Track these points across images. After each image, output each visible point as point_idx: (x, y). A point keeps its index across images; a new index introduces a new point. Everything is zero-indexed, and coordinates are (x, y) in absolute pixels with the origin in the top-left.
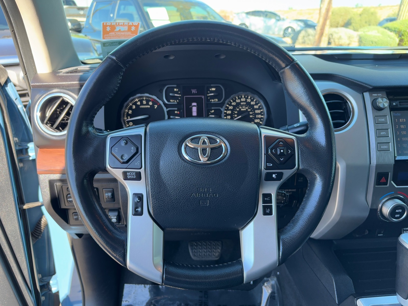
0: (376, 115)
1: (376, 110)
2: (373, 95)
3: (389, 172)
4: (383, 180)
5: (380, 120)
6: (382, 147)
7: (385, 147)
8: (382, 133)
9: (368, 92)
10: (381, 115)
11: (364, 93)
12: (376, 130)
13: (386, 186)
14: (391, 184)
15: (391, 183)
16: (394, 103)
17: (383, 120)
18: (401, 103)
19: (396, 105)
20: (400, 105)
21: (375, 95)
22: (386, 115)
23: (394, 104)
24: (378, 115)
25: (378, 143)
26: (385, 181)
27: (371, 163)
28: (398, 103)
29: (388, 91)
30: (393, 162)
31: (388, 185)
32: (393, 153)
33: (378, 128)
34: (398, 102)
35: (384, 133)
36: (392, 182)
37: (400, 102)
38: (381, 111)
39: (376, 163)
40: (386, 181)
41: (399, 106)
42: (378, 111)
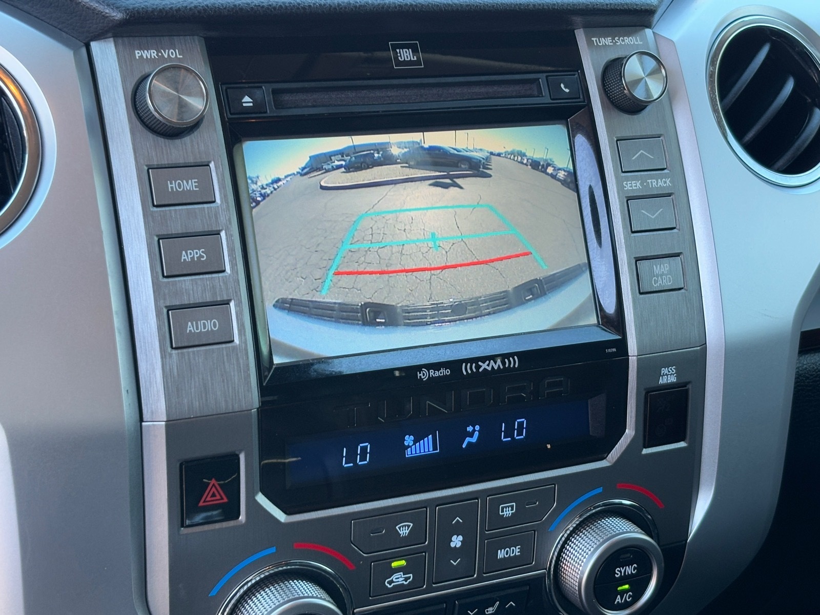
0: (155, 163)
1: (150, 136)
2: (138, 53)
3: (241, 451)
4: (214, 495)
5: (172, 186)
6: (190, 328)
7: (206, 325)
8: (186, 257)
9: (112, 39)
10: (181, 161)
11: (94, 45)
12: (156, 239)
13: (232, 523)
14: (255, 509)
15: (253, 506)
16: (247, 99)
17: (190, 185)
18: (287, 97)
19: (258, 107)
20: (278, 105)
21: (146, 54)
22: (204, 159)
23: (247, 101)
24: (165, 162)
25: (169, 309)
26: (226, 500)
27: (146, 416)
28: (269, 98)
29: (213, 34)
30: (251, 398)
31: (242, 518)
32: (247, 354)
33: (164, 232)
34: (265, 92)
35: (200, 252)
36: (261, 499)
37: (274, 92)
38: (178, 142)
39: (168, 415)
40: (227, 497)
41: (271, 111)
42: (161, 141)
